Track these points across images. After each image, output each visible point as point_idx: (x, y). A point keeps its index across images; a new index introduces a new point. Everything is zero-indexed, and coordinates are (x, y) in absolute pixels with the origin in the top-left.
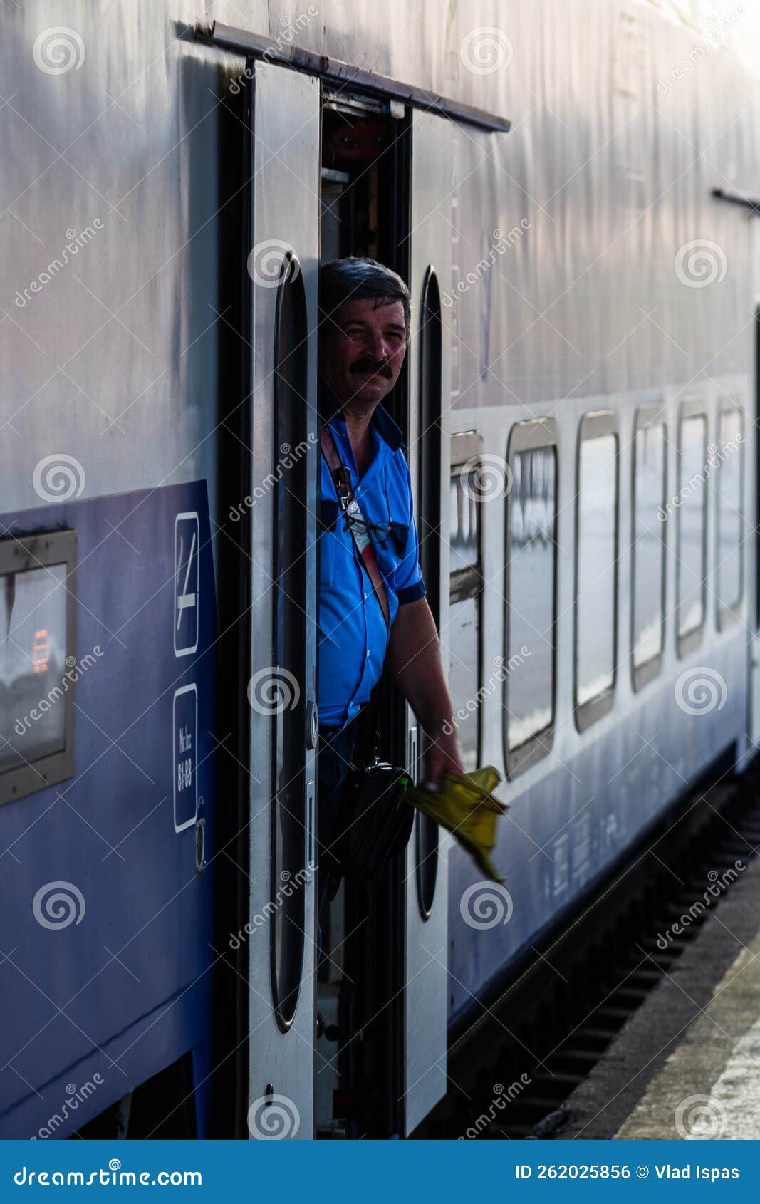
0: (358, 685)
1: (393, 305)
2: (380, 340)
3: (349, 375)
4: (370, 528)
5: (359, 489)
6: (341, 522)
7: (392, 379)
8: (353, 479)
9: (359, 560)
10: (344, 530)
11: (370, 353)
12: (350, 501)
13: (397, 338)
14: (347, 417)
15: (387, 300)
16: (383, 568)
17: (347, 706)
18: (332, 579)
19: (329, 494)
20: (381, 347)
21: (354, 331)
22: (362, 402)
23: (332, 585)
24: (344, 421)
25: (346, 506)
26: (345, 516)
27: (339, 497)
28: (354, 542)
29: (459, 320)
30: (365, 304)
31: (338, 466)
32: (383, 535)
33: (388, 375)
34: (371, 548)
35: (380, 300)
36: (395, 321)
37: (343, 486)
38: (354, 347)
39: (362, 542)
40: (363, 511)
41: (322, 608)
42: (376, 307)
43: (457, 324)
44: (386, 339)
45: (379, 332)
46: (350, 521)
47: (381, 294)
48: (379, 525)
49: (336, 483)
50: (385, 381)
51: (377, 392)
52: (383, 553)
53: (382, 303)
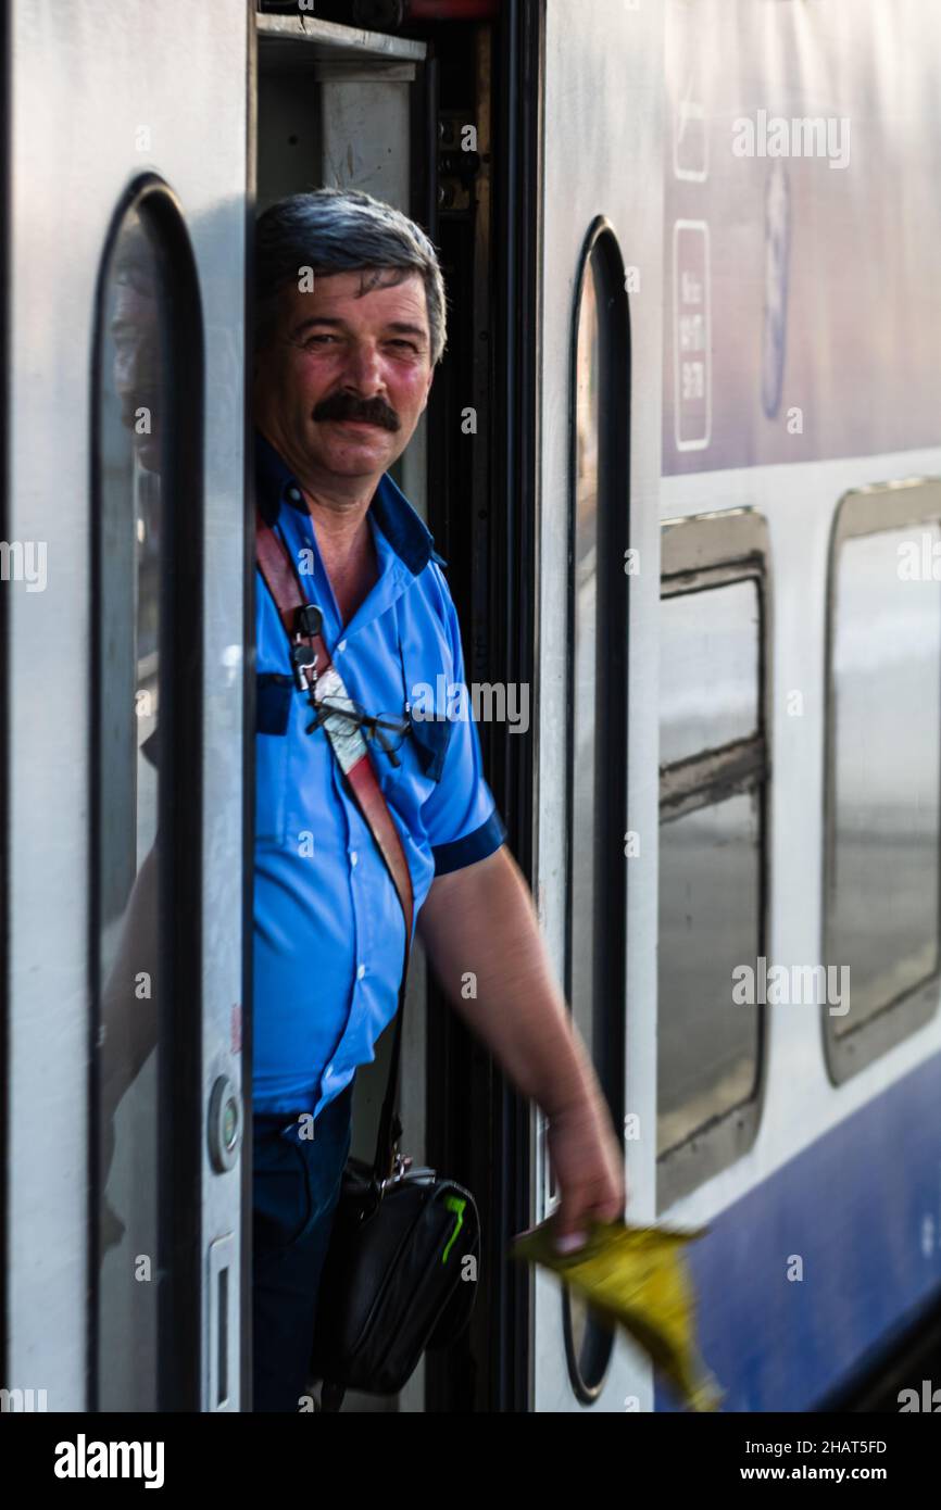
0: (340, 1035)
1: (400, 288)
2: (370, 357)
3: (311, 425)
4: (364, 722)
5: (342, 646)
6: (300, 715)
7: (399, 432)
8: (330, 628)
9: (342, 787)
10: (309, 730)
11: (350, 382)
12: (321, 673)
13: (409, 351)
14: (311, 505)
15: (385, 276)
16: (395, 800)
17: (322, 1074)
18: (280, 828)
19: (273, 661)
20: (371, 369)
21: (321, 339)
22: (342, 480)
23: (280, 840)
24: (308, 513)
25: (312, 684)
26: (311, 701)
27: (295, 666)
28: (332, 752)
29: (708, 318)
30: (344, 284)
31: (297, 603)
32: (391, 736)
33: (392, 426)
34: (369, 761)
35: (370, 276)
36: (404, 317)
37: (306, 642)
38: (321, 373)
39: (350, 752)
40: (353, 694)
41: (260, 884)
42: (362, 292)
43: (703, 324)
44: (386, 354)
45: (372, 340)
46: (321, 712)
47: (373, 265)
48: (385, 719)
49: (291, 636)
50: (383, 438)
51: (368, 460)
52: (395, 772)
53: (373, 282)
